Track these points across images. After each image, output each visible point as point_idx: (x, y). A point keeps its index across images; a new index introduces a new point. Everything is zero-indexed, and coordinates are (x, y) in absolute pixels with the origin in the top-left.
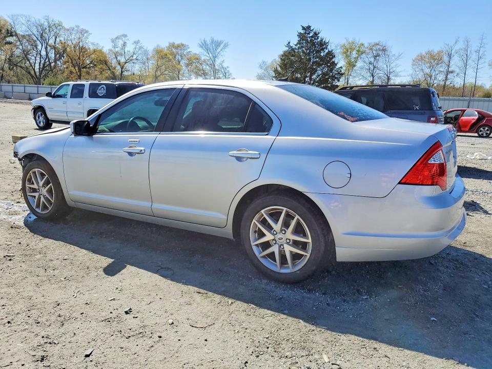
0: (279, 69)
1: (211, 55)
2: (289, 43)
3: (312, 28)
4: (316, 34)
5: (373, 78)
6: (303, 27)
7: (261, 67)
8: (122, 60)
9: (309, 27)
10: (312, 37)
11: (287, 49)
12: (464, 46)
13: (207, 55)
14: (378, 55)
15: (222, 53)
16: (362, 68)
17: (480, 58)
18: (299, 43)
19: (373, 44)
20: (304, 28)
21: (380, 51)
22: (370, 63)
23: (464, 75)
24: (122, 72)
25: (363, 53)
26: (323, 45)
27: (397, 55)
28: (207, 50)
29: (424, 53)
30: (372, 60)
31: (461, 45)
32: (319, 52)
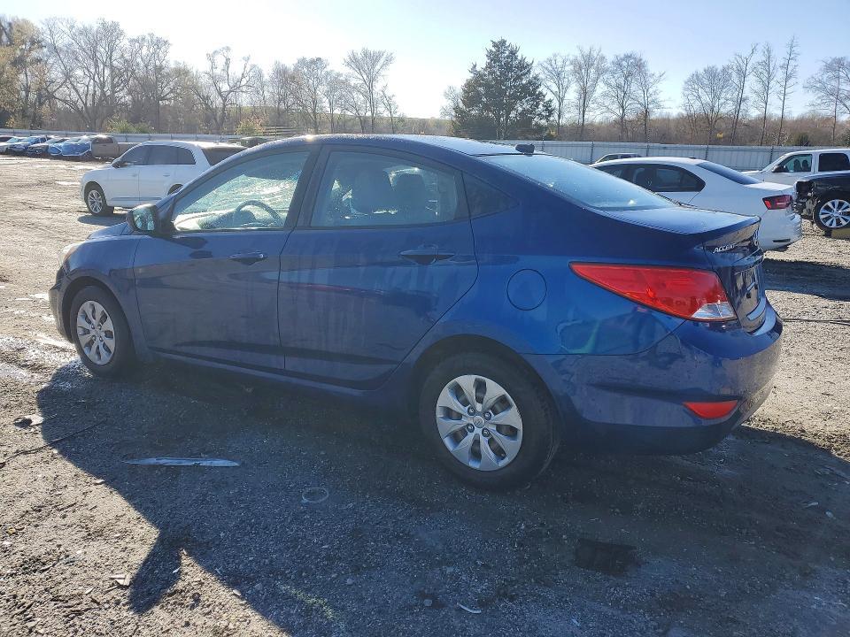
0: (461, 105)
1: (365, 77)
2: (475, 66)
3: (507, 44)
4: (513, 53)
5: (623, 110)
6: (493, 42)
7: (446, 95)
8: (225, 87)
9: (503, 42)
10: (508, 57)
11: (472, 75)
12: (764, 59)
13: (359, 76)
14: (630, 74)
15: (382, 72)
16: (605, 95)
17: (788, 78)
18: (489, 66)
19: (622, 56)
20: (495, 45)
21: (633, 68)
22: (619, 86)
23: (764, 105)
24: (224, 106)
25: (605, 71)
26: (524, 67)
27: (657, 75)
28: (359, 68)
29: (701, 71)
30: (622, 81)
31: (759, 57)
32: (519, 78)
